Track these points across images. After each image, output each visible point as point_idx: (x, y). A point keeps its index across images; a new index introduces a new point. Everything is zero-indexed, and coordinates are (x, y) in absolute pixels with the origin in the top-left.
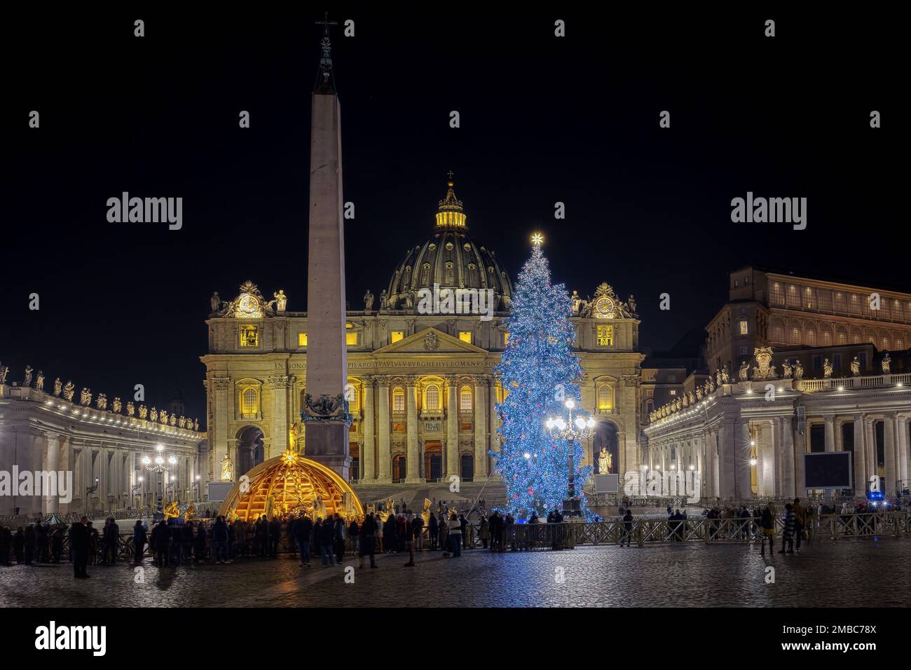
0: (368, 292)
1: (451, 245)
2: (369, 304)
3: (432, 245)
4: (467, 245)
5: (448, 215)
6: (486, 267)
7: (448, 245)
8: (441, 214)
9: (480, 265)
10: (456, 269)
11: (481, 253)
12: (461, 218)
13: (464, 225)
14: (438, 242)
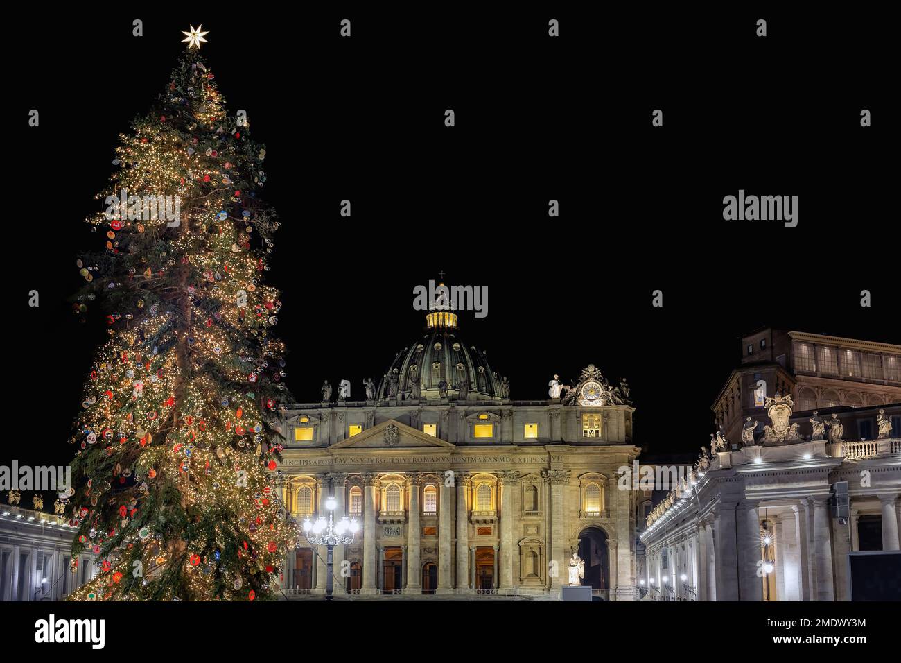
0: (326, 382)
1: (440, 345)
2: (327, 395)
3: (420, 346)
4: (456, 345)
5: (433, 315)
6: (476, 367)
7: (436, 345)
8: (431, 315)
9: (469, 364)
10: (443, 370)
11: (471, 353)
12: (451, 318)
13: (455, 325)
14: (426, 343)
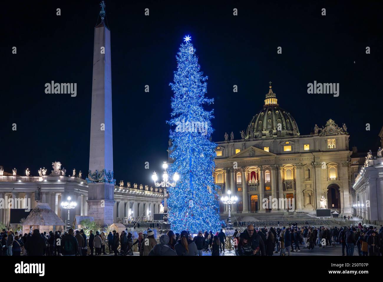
0: (226, 133)
1: (270, 112)
2: (226, 138)
3: (262, 113)
4: (277, 112)
5: (267, 100)
6: (286, 120)
7: (269, 112)
8: (266, 100)
9: (283, 119)
10: (272, 122)
11: (283, 114)
12: (275, 100)
13: (276, 103)
14: (264, 111)
